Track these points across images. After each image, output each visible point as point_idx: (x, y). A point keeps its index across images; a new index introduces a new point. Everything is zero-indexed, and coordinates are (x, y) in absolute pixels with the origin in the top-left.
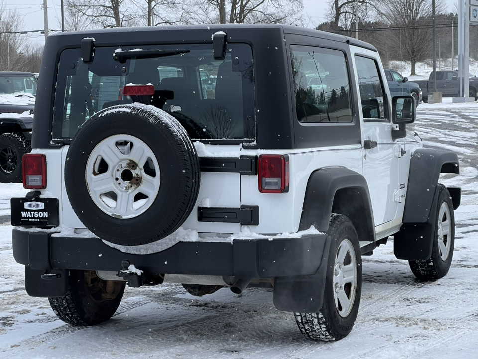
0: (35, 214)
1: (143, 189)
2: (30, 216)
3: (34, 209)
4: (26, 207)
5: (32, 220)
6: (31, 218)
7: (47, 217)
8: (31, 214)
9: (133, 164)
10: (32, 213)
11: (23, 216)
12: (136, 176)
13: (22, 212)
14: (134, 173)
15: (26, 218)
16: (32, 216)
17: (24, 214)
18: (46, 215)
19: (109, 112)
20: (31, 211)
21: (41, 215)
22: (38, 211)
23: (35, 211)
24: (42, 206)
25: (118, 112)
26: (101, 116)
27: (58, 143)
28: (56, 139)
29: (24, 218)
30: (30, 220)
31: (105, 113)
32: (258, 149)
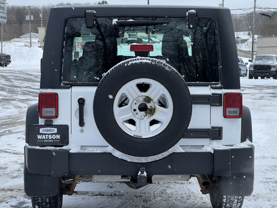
0: (49, 136)
1: (155, 117)
2: (45, 138)
3: (48, 133)
4: (41, 132)
5: (47, 141)
6: (46, 139)
7: (59, 138)
8: (46, 137)
9: (148, 99)
10: (47, 136)
11: (39, 138)
12: (150, 108)
13: (38, 136)
14: (149, 105)
15: (42, 140)
16: (47, 138)
17: (39, 137)
18: (58, 137)
19: (134, 62)
20: (45, 134)
21: (54, 137)
22: (52, 134)
23: (49, 134)
24: (55, 130)
25: (141, 62)
26: (127, 65)
27: (68, 85)
28: (66, 82)
29: (40, 140)
30: (45, 141)
31: (130, 63)
32: (222, 89)
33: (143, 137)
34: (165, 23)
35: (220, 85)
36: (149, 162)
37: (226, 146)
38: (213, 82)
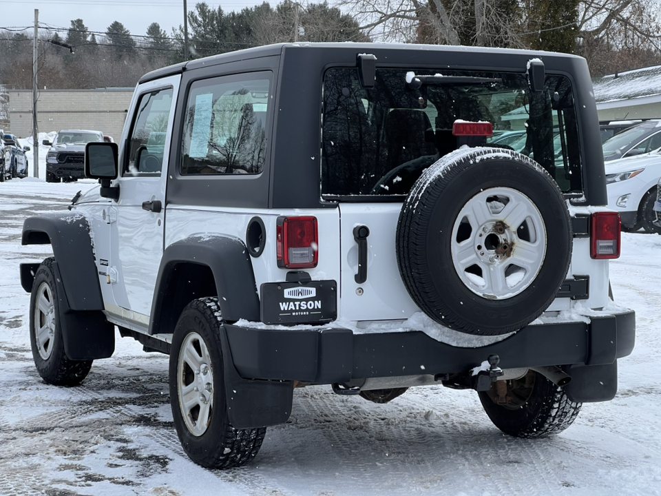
0: (302, 304)
1: (513, 259)
2: (294, 309)
3: (300, 297)
4: (286, 296)
5: (297, 314)
6: (296, 311)
7: (320, 307)
8: (295, 305)
9: (501, 226)
10: (297, 303)
11: (282, 309)
12: (504, 242)
13: (281, 304)
14: (501, 238)
15: (288, 311)
16: (297, 308)
17: (283, 306)
18: (318, 304)
19: (485, 157)
20: (294, 300)
21: (311, 306)
22: (307, 300)
23: (301, 300)
24: (313, 292)
25: (497, 157)
26: (475, 162)
27: (333, 201)
28: (329, 195)
29: (284, 311)
30: (294, 314)
32: (588, 205)
33: (499, 298)
34: (493, 83)
35: (583, 199)
36: (486, 345)
37: (595, 309)
38: (573, 194)
